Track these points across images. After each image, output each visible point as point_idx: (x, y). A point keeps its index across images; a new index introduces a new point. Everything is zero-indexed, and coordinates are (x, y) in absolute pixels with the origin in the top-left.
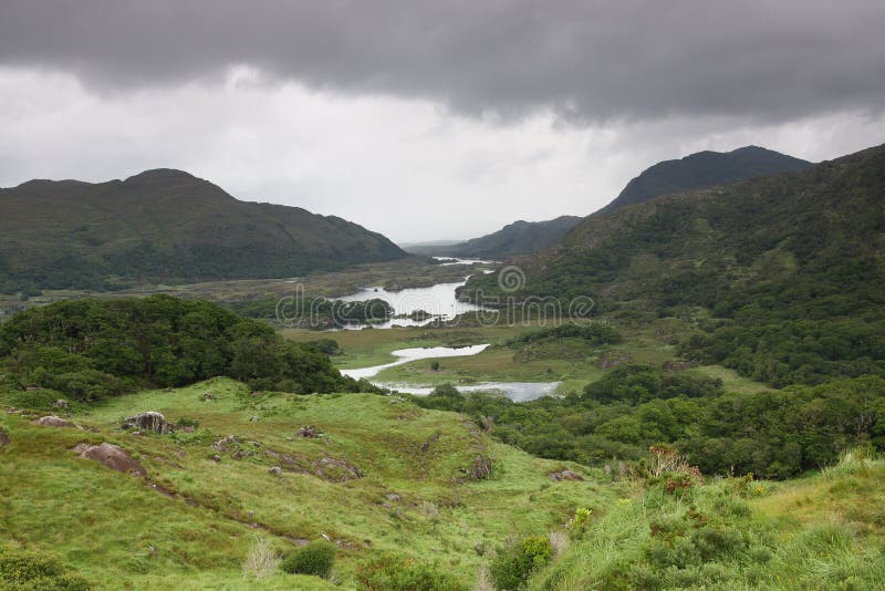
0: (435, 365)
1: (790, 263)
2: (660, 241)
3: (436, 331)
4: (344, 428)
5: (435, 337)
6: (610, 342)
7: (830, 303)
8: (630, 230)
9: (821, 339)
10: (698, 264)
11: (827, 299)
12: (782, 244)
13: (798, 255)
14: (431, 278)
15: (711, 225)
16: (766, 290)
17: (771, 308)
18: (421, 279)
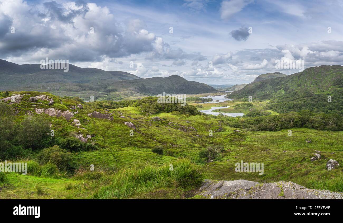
0: (220, 110)
1: (283, 92)
2: (261, 88)
3: (221, 104)
4: (195, 121)
5: (220, 105)
6: (251, 106)
7: (290, 99)
8: (256, 86)
9: (288, 105)
10: (268, 92)
11: (289, 98)
12: (282, 89)
13: (285, 91)
14: (220, 95)
15: (270, 85)
16: (279, 97)
17: (280, 100)
18: (219, 95)
